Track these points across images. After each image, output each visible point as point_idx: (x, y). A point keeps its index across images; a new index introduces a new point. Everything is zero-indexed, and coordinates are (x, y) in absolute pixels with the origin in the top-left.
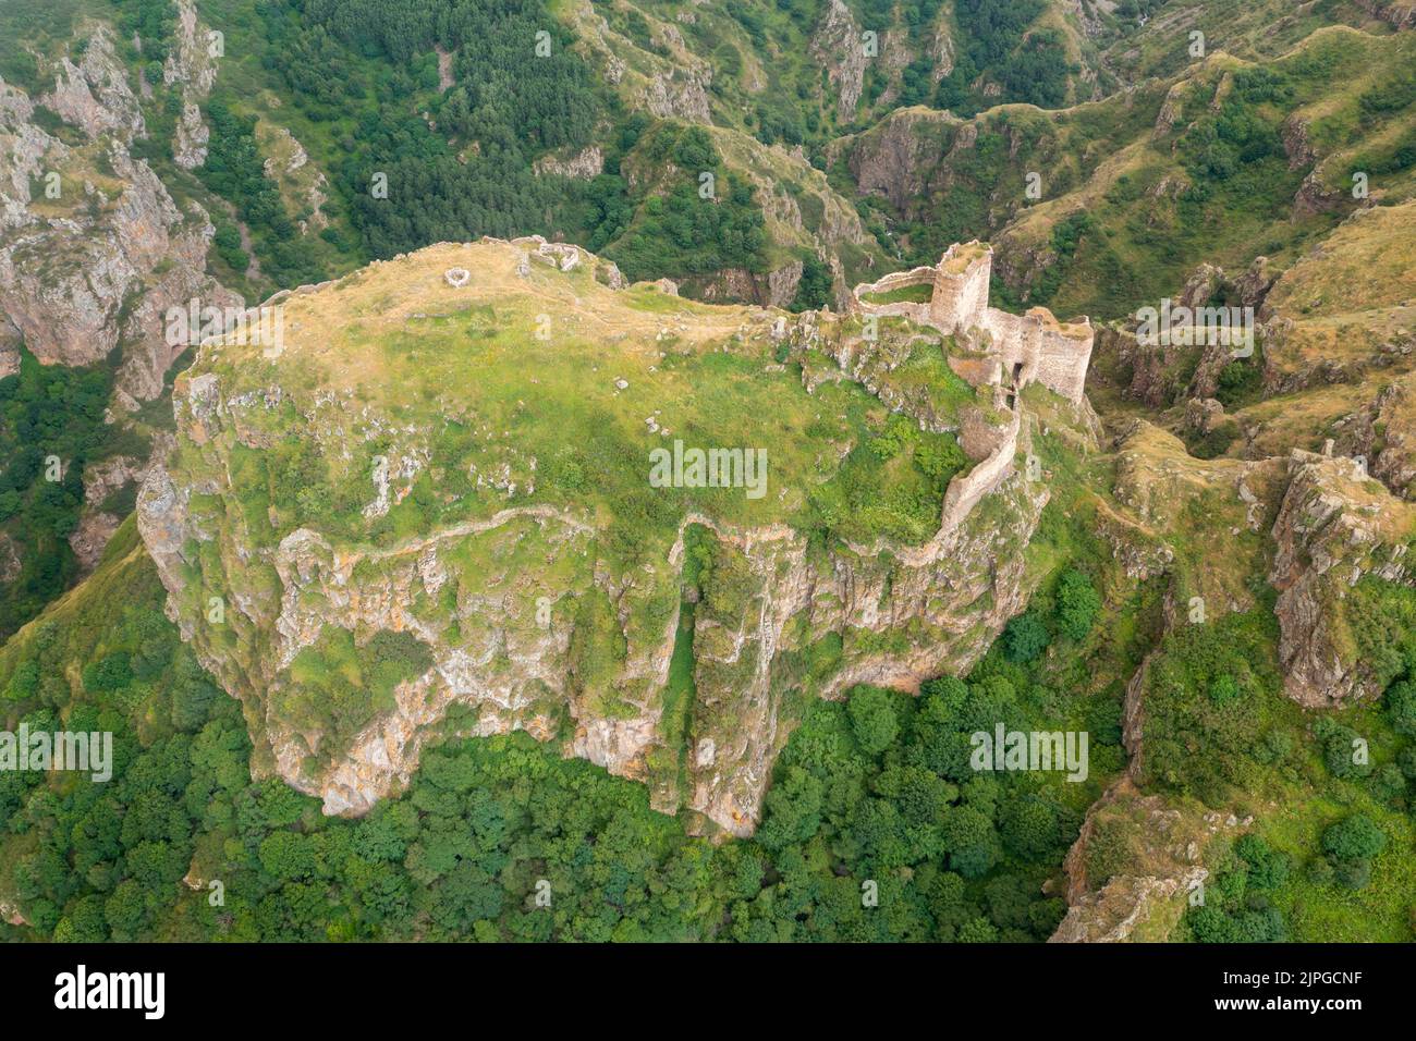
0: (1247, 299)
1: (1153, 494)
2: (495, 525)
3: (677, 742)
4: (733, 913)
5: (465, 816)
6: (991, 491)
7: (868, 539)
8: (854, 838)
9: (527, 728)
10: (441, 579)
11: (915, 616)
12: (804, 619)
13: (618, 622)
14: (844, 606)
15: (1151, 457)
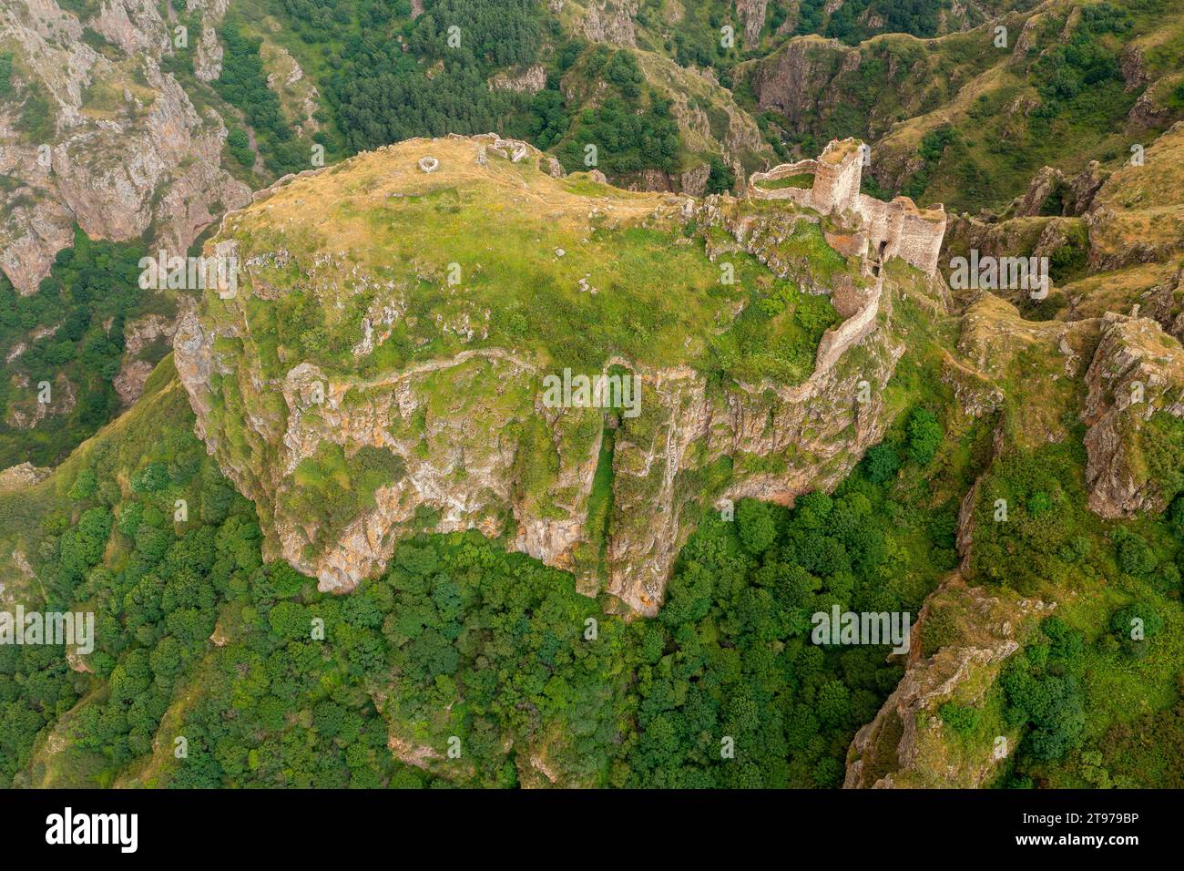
0: (1080, 197)
1: (989, 348)
2: (457, 363)
3: (598, 539)
4: (640, 674)
5: (429, 594)
6: (856, 342)
7: (756, 381)
8: (737, 617)
9: (479, 527)
10: (413, 406)
11: (792, 443)
12: (702, 444)
13: (553, 443)
14: (735, 434)
15: (990, 319)
